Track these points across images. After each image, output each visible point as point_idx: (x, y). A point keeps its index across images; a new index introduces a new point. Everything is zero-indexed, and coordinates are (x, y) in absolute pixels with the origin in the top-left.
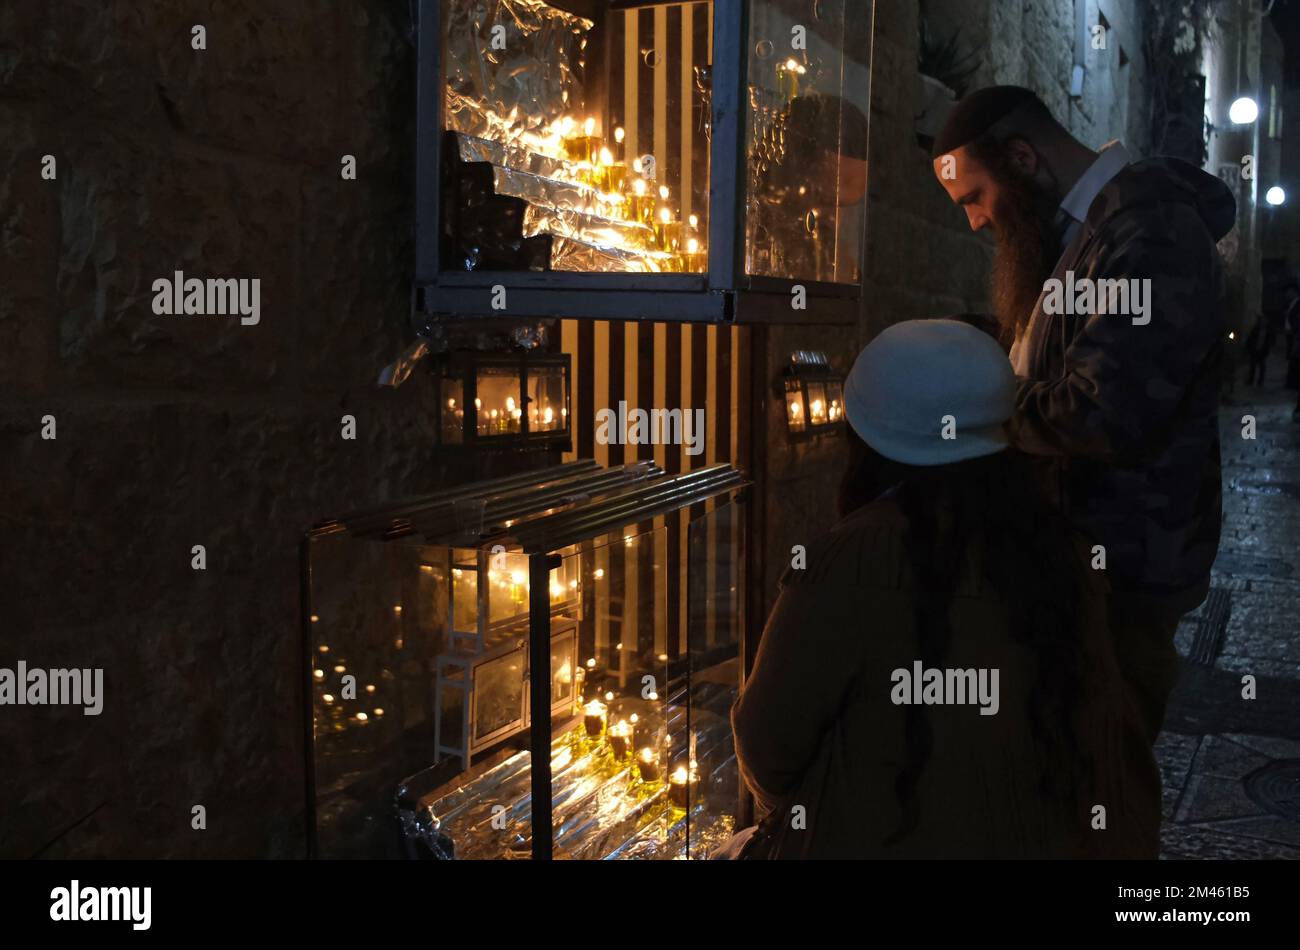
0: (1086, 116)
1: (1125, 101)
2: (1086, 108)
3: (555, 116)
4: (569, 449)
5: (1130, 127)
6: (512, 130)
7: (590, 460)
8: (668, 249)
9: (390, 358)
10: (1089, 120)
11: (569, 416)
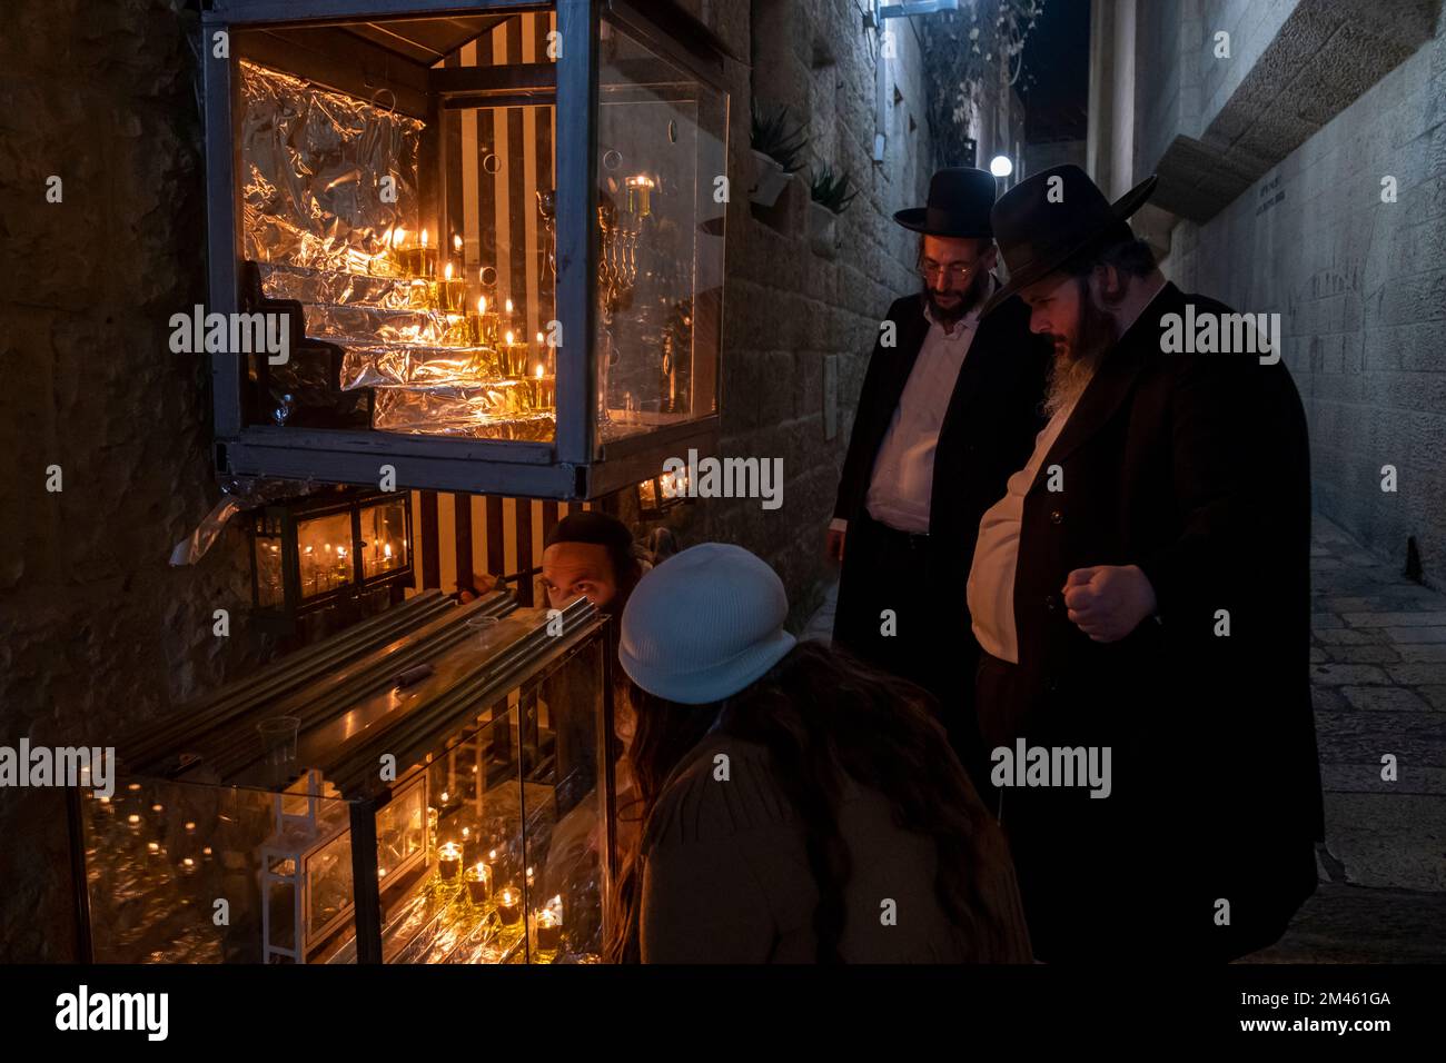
0: (885, 177)
1: (914, 162)
2: (886, 171)
3: (385, 228)
4: (412, 584)
5: (918, 184)
6: (334, 248)
7: (435, 591)
8: (513, 374)
10: (888, 180)
11: (410, 551)
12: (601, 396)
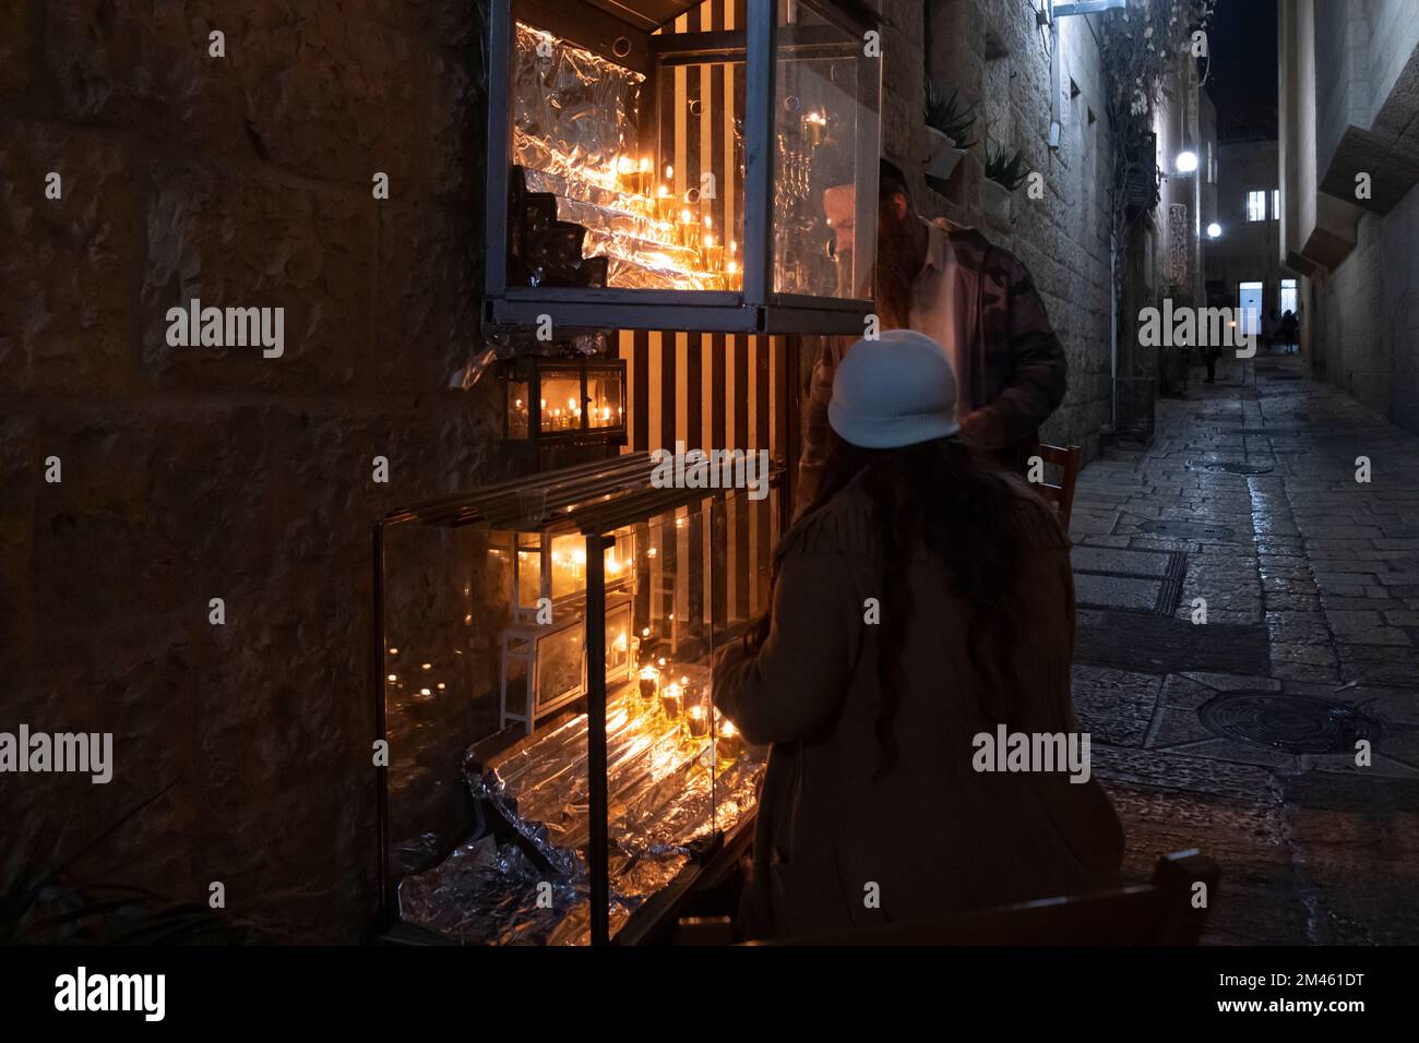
0: (1062, 163)
1: (1094, 152)
2: (1063, 157)
3: (612, 154)
4: (625, 443)
5: (1098, 172)
6: (574, 165)
7: (644, 452)
8: (711, 270)
9: (460, 364)
10: (1066, 167)
11: (624, 414)
12: (777, 257)
